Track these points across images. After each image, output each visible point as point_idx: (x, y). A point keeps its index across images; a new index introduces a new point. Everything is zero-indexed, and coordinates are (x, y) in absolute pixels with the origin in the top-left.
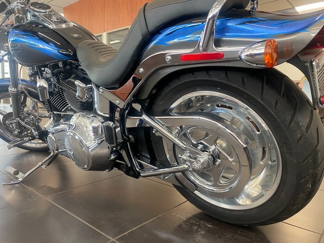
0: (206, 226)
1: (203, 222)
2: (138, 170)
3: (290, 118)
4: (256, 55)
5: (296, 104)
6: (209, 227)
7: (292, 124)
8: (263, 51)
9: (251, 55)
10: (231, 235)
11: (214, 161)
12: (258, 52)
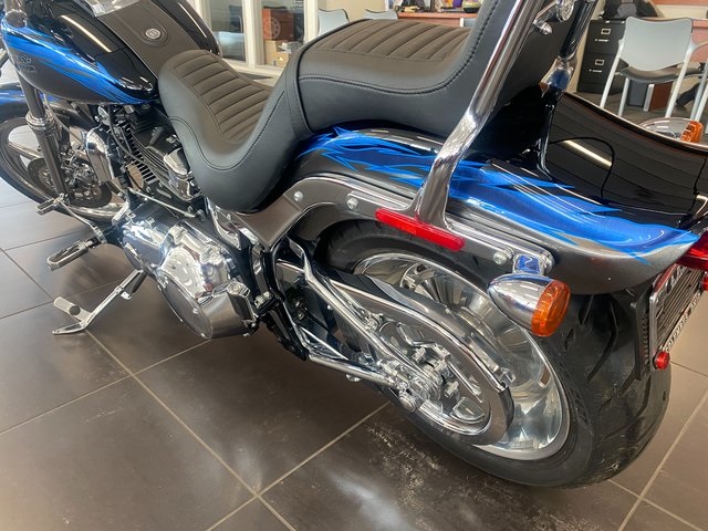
0: (427, 466)
1: (423, 456)
2: (304, 344)
3: (593, 367)
4: (518, 305)
5: (614, 334)
6: (433, 470)
7: (596, 377)
8: (533, 306)
9: (507, 300)
10: (470, 491)
11: (444, 385)
12: (523, 302)
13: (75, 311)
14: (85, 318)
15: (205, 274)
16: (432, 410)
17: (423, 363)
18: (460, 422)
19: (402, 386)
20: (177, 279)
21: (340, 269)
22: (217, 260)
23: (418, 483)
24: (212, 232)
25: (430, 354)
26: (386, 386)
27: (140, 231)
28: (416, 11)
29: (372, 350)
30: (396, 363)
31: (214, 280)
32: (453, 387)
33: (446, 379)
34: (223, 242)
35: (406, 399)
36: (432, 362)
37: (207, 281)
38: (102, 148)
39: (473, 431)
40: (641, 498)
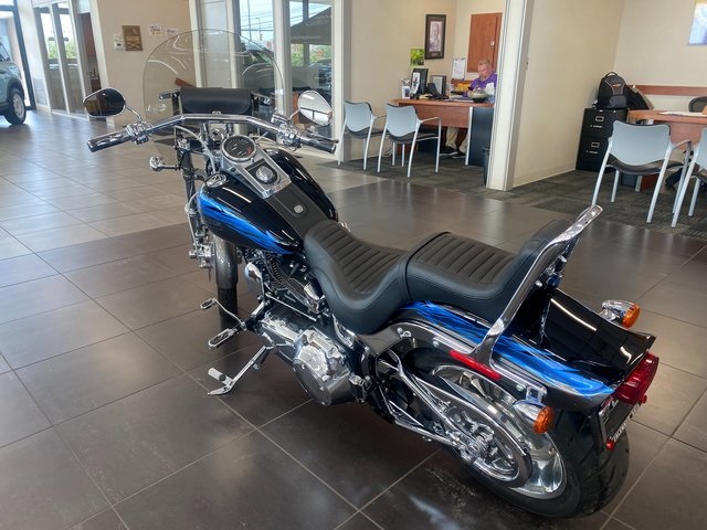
0: (468, 494)
1: (464, 487)
2: (391, 413)
6: (471, 496)
13: (223, 378)
14: (229, 383)
15: (328, 363)
16: (481, 463)
17: (477, 434)
18: (497, 472)
19: (462, 447)
20: (309, 365)
21: (422, 370)
22: (338, 355)
23: (463, 505)
24: (333, 336)
25: (481, 429)
26: (451, 447)
27: (278, 327)
28: (430, 98)
29: (442, 422)
30: (458, 433)
31: (333, 368)
32: (495, 450)
33: (490, 446)
34: (341, 343)
35: (466, 457)
36: (482, 434)
37: (329, 367)
38: (259, 274)
39: (508, 479)
40: (611, 517)
